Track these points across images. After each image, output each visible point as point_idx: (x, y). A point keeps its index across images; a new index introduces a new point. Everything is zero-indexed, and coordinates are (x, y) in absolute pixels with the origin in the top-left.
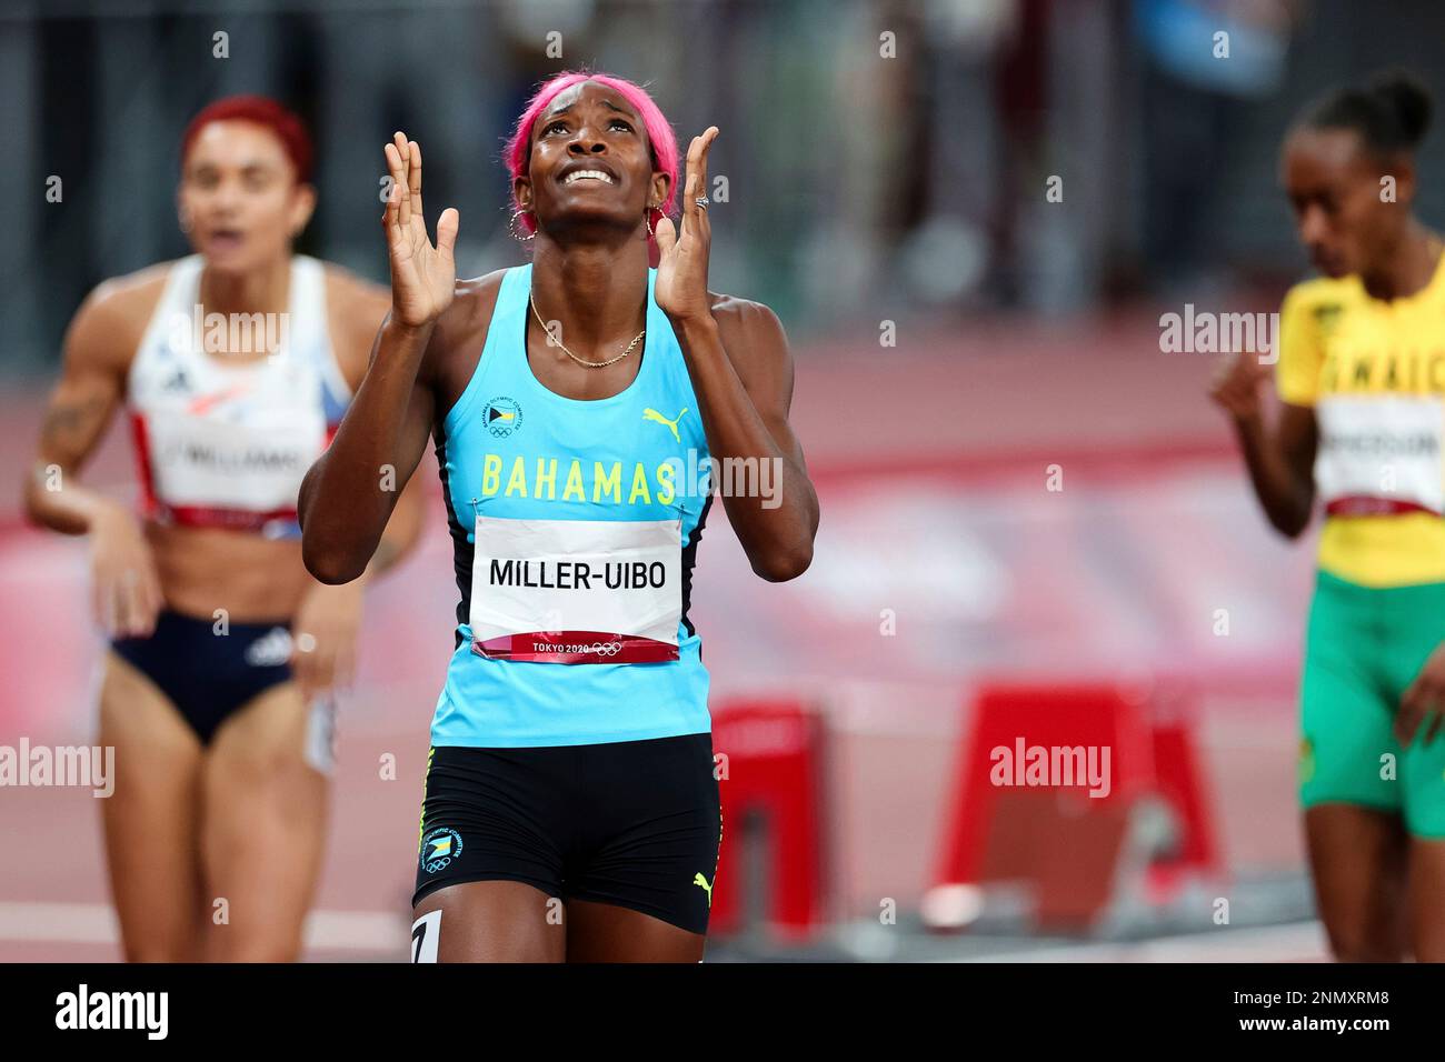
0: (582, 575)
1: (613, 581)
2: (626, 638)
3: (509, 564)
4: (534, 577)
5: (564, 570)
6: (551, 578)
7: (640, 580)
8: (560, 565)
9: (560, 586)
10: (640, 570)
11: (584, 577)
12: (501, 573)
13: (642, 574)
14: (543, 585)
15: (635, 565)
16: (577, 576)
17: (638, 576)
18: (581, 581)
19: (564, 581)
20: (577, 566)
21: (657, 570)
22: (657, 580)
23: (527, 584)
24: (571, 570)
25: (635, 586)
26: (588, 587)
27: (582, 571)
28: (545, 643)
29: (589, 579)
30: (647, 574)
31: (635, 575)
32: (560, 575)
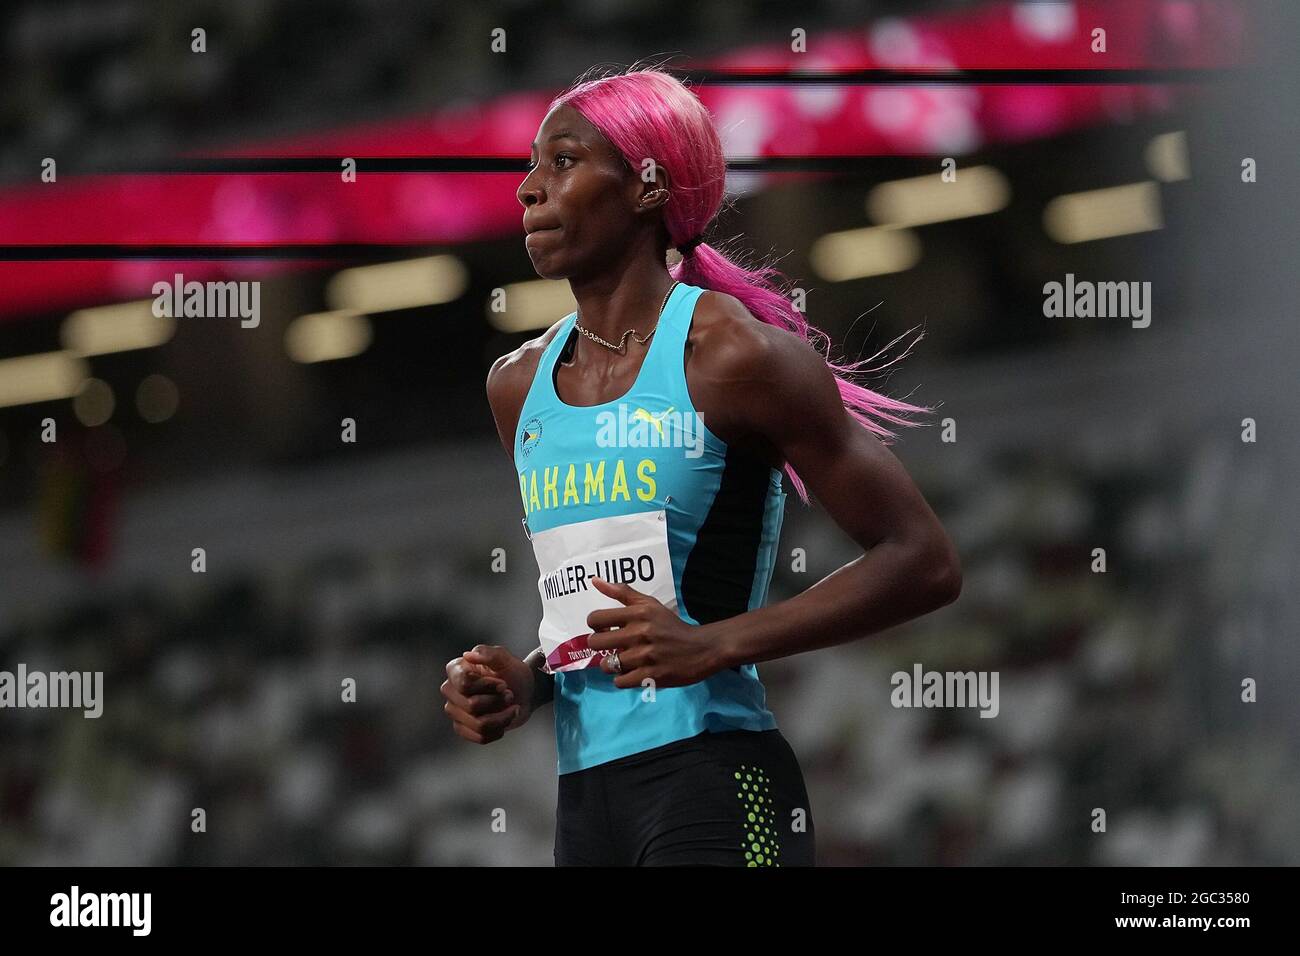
0: (580, 578)
4: (561, 586)
5: (570, 573)
7: (629, 575)
8: (568, 570)
11: (582, 579)
13: (631, 569)
15: (622, 561)
16: (578, 579)
17: (626, 570)
20: (577, 568)
21: (645, 562)
22: (647, 574)
25: (625, 582)
26: (586, 587)
28: (573, 650)
29: (586, 579)
30: (636, 568)
31: (623, 571)
32: (569, 578)
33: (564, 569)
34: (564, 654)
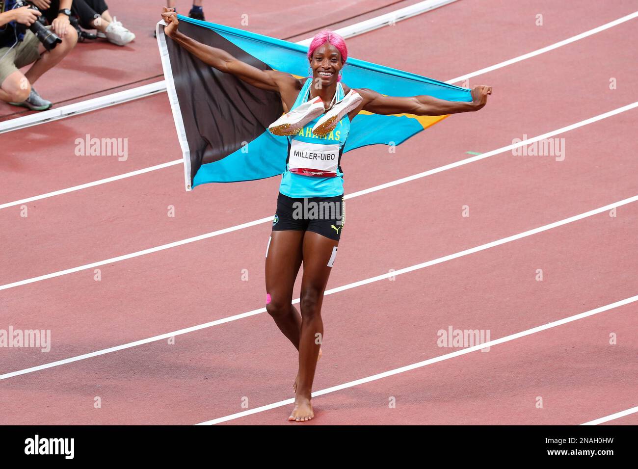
0: (315, 156)
1: (322, 158)
2: (324, 171)
3: (298, 152)
4: (304, 155)
5: (311, 155)
6: (308, 156)
7: (329, 158)
10: (329, 156)
12: (296, 154)
14: (306, 158)
17: (329, 157)
19: (311, 157)
20: (315, 154)
21: (333, 156)
22: (333, 158)
23: (302, 157)
24: (313, 155)
26: (316, 159)
29: (317, 157)
30: (331, 157)
32: (310, 156)
33: (308, 152)
34: (301, 170)
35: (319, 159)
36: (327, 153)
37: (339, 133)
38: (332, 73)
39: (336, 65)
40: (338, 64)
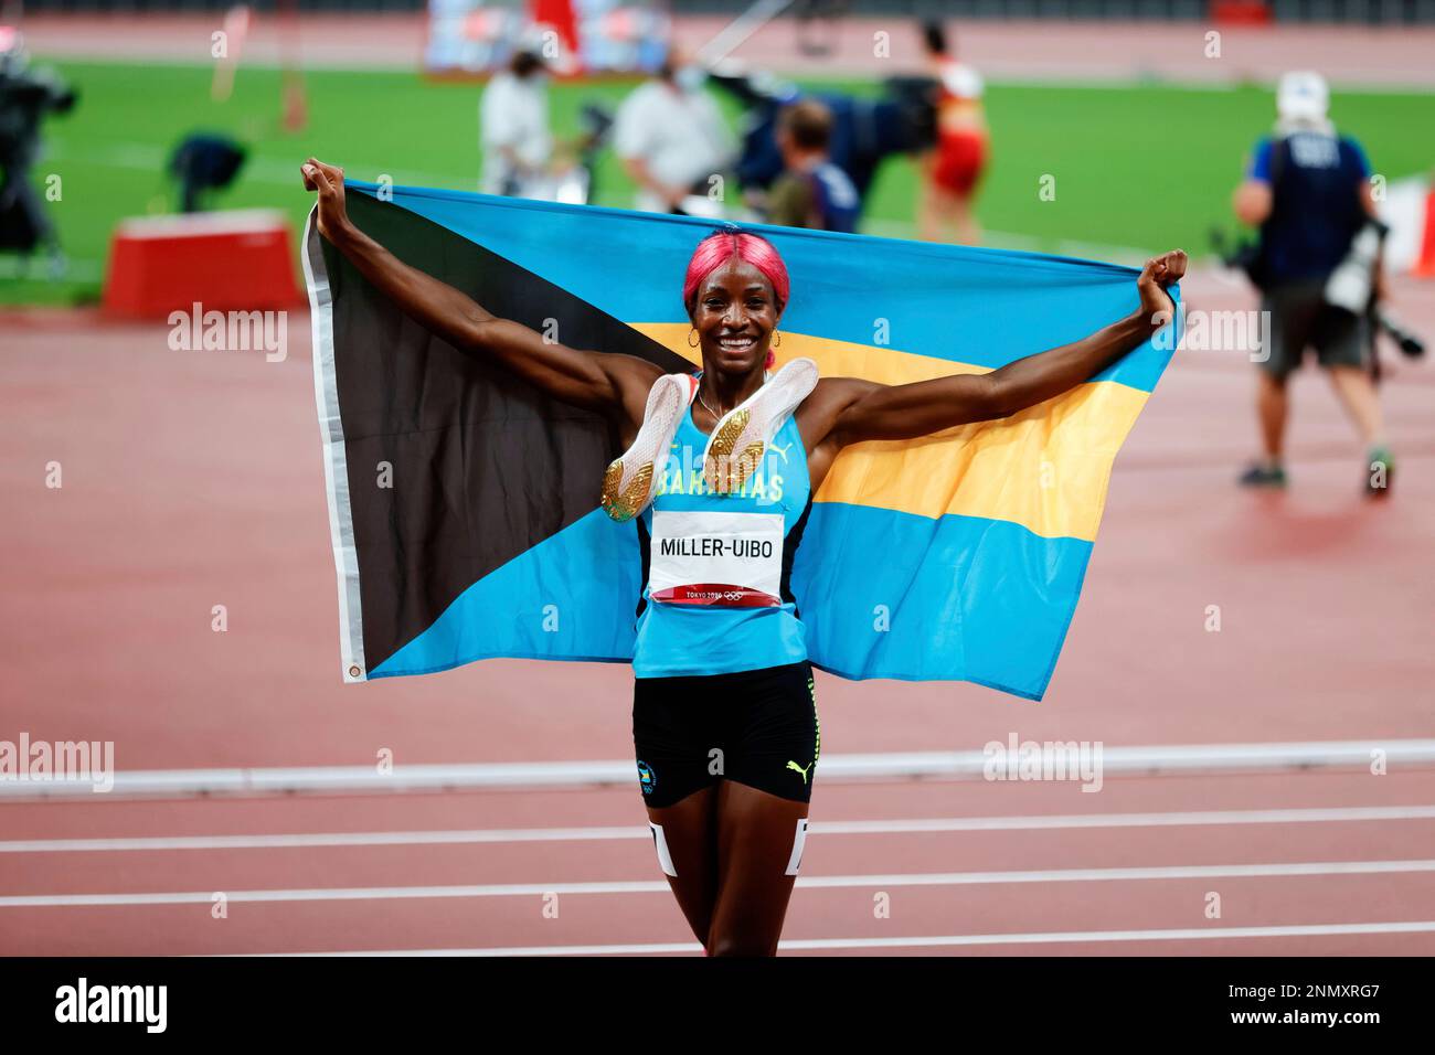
0: (718, 547)
1: (738, 552)
2: (746, 589)
3: (673, 542)
4: (688, 549)
5: (707, 544)
6: (698, 549)
7: (755, 552)
8: (704, 541)
9: (704, 554)
10: (755, 545)
11: (719, 548)
12: (667, 548)
13: (757, 548)
14: (694, 554)
15: (753, 542)
16: (715, 548)
17: (755, 549)
18: (717, 551)
19: (707, 551)
20: (715, 541)
21: (767, 546)
22: (767, 553)
23: (684, 554)
24: (711, 544)
25: (752, 556)
26: (721, 554)
27: (718, 544)
28: (694, 591)
29: (723, 549)
30: (760, 548)
31: (753, 548)
32: (704, 547)
33: (699, 537)
34: (681, 592)
35: (728, 554)
36: (748, 536)
37: (781, 482)
38: (753, 339)
39: (762, 315)
40: (769, 313)
